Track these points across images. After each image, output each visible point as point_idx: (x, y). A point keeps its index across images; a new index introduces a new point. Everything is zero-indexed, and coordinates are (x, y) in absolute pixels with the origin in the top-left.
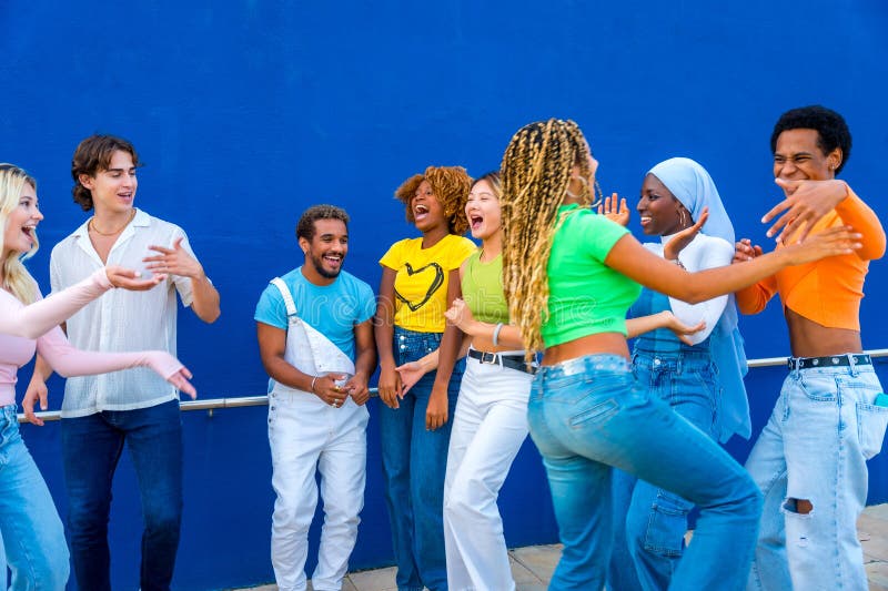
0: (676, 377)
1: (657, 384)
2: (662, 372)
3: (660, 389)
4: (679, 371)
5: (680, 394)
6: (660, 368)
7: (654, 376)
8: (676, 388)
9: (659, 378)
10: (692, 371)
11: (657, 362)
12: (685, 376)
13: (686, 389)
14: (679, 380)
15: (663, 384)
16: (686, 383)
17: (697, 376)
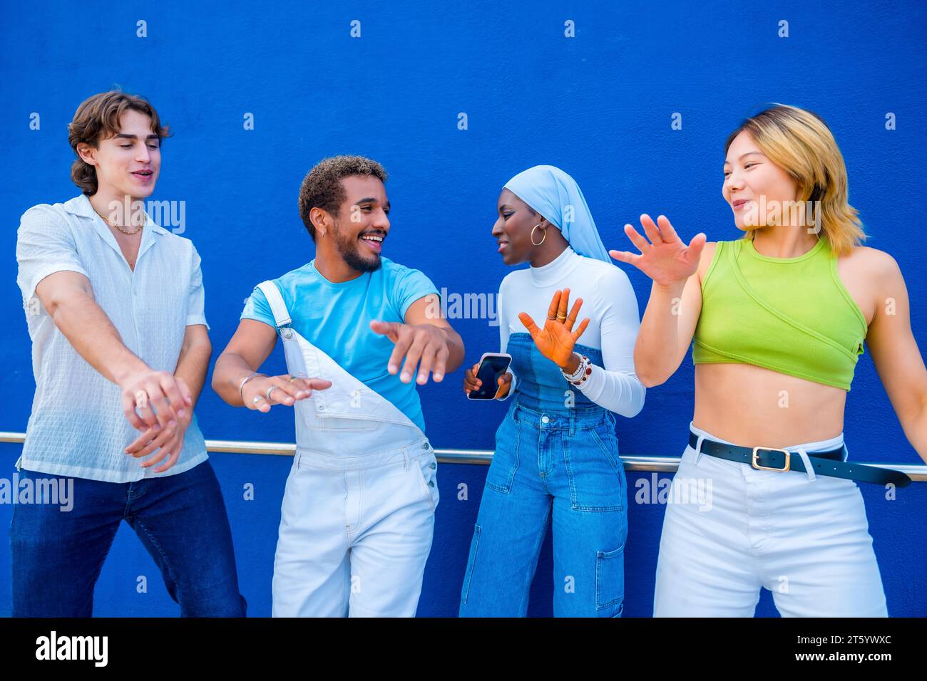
0: (568, 438)
1: (546, 446)
2: (552, 432)
3: (550, 453)
4: (572, 431)
5: (576, 461)
6: (548, 427)
7: (542, 438)
8: (569, 452)
9: (547, 441)
10: (587, 429)
11: (545, 420)
12: (578, 437)
13: (582, 453)
14: (572, 442)
15: (553, 447)
16: (580, 446)
17: (593, 435)
